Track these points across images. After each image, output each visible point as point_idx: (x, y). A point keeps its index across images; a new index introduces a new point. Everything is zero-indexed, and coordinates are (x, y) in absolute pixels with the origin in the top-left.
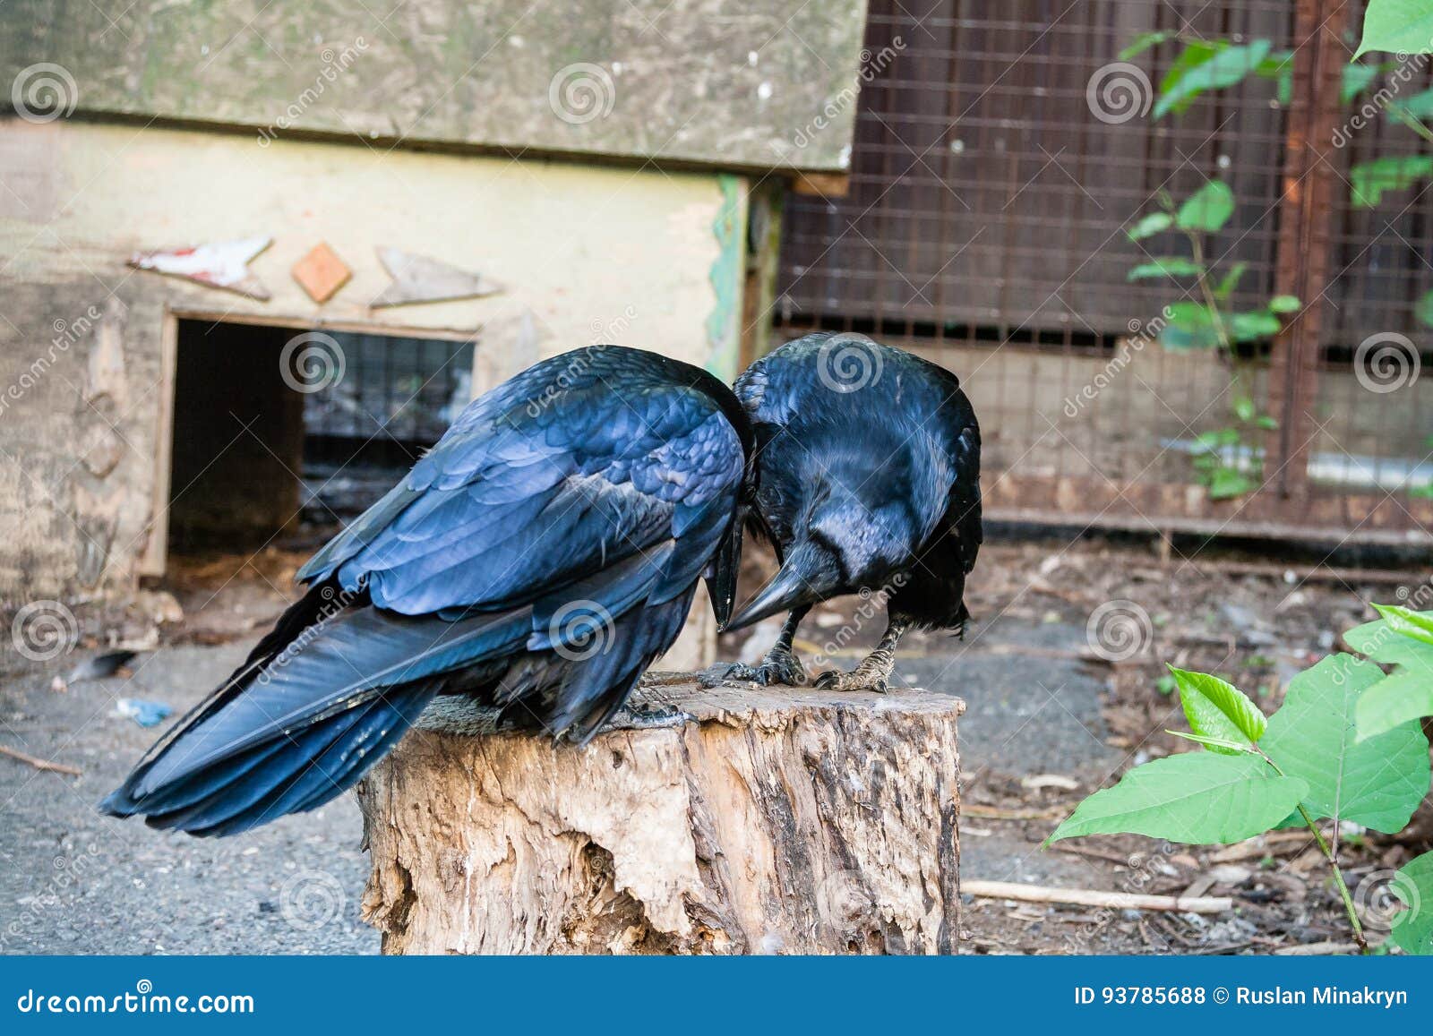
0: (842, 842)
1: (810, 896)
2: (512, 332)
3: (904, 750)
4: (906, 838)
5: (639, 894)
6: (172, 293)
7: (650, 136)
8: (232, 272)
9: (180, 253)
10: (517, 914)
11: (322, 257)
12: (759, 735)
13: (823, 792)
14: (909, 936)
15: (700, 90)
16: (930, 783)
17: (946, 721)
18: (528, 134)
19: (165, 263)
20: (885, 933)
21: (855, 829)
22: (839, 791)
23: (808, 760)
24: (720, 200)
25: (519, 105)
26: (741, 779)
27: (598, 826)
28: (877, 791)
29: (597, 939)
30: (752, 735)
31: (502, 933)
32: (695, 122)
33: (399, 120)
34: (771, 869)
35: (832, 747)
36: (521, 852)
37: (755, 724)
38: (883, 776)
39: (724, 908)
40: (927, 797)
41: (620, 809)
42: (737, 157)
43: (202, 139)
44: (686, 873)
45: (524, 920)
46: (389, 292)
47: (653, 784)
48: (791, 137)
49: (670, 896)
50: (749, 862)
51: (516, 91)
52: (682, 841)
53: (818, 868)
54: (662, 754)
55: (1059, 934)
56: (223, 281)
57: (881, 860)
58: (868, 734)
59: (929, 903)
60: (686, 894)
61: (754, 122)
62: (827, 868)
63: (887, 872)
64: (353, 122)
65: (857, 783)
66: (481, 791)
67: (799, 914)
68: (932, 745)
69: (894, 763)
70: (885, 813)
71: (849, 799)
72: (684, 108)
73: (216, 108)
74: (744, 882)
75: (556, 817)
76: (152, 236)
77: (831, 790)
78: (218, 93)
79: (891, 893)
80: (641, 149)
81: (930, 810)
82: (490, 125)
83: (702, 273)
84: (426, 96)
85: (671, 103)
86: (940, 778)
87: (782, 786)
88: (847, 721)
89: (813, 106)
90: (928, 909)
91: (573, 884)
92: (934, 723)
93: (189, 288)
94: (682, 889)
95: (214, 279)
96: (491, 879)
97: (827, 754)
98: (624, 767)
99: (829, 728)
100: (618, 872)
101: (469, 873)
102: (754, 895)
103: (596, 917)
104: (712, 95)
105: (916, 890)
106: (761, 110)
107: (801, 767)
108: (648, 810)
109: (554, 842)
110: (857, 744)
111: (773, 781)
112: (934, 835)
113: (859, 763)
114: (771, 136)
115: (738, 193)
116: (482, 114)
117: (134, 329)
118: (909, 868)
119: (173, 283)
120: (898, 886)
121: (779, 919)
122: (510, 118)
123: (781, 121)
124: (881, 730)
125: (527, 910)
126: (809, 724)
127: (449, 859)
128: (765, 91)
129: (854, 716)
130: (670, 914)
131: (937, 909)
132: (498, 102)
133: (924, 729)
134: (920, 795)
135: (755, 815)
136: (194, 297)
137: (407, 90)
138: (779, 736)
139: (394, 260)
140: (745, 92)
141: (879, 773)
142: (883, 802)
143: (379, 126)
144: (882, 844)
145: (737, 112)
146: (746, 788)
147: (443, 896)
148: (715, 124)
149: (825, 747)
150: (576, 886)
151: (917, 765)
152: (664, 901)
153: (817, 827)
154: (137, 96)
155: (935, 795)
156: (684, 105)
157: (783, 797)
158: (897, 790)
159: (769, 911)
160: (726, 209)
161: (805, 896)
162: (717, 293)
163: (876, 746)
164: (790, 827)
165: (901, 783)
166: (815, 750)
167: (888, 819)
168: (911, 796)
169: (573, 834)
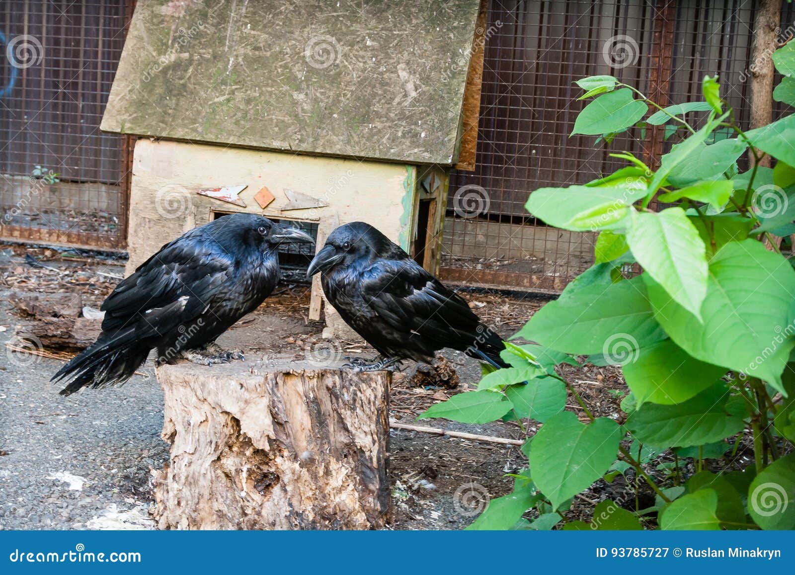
0: (342, 419)
1: (327, 437)
2: (331, 221)
3: (364, 386)
4: (365, 418)
5: (250, 435)
6: (212, 204)
7: (380, 151)
8: (234, 198)
9: (215, 190)
10: (209, 440)
11: (264, 192)
12: (307, 379)
13: (334, 400)
14: (367, 454)
15: (400, 134)
16: (372, 399)
17: (379, 377)
18: (337, 149)
19: (210, 194)
20: (358, 452)
21: (346, 414)
22: (340, 400)
23: (328, 389)
24: (406, 174)
25: (335, 138)
26: (300, 395)
27: (235, 411)
28: (355, 400)
29: (242, 450)
30: (304, 379)
31: (203, 446)
32: (397, 146)
33: (292, 144)
34: (310, 428)
35: (338, 384)
36: (210, 418)
37: (305, 375)
38: (356, 395)
39: (288, 441)
40: (372, 404)
41: (242, 405)
42: (411, 159)
43: (224, 150)
44: (267, 428)
45: (211, 442)
46: (287, 205)
47: (254, 396)
48: (431, 152)
49: (261, 436)
50: (302, 424)
51: (334, 134)
52: (266, 417)
53: (331, 429)
54: (257, 385)
55: (475, 453)
56: (230, 200)
57: (356, 426)
58: (351, 380)
59: (374, 442)
60: (268, 436)
61: (418, 146)
62: (336, 429)
63: (359, 430)
64: (276, 144)
65: (347, 397)
66: (196, 395)
67: (322, 444)
68: (373, 385)
69: (360, 390)
70: (358, 409)
71: (344, 402)
72: (393, 141)
73: (228, 139)
74: (300, 432)
75: (220, 406)
76: (206, 184)
77: (337, 399)
78: (230, 133)
79: (360, 438)
80: (377, 156)
81: (372, 408)
82: (324, 146)
83: (399, 201)
84: (302, 135)
85: (389, 139)
86: (376, 397)
87: (315, 398)
88: (344, 374)
89: (440, 141)
90: (374, 444)
91: (229, 430)
92: (374, 377)
93: (218, 202)
94: (266, 433)
95: (227, 200)
96: (201, 427)
97: (336, 387)
98: (243, 389)
99: (337, 377)
100: (242, 427)
101: (192, 424)
102: (303, 436)
103: (241, 442)
104: (404, 136)
105: (369, 437)
106: (421, 141)
107: (325, 391)
108: (252, 405)
109: (220, 415)
110: (347, 383)
111: (312, 396)
112: (374, 418)
113: (348, 390)
114: (424, 152)
115: (412, 172)
116: (321, 142)
117: (199, 217)
118: (366, 429)
119: (213, 200)
120: (363, 435)
121: (312, 446)
122: (331, 143)
123: (428, 146)
124: (355, 379)
125: (212, 437)
126: (329, 375)
127: (186, 419)
128: (423, 135)
129: (346, 373)
130: (261, 443)
131: (377, 444)
132: (327, 138)
133: (371, 379)
134: (369, 403)
135: (304, 407)
136: (220, 206)
137: (295, 133)
138: (315, 380)
139: (290, 194)
140: (416, 135)
141: (356, 394)
142: (357, 405)
143: (285, 146)
144: (357, 420)
145: (412, 142)
146: (301, 398)
147: (184, 432)
148: (404, 146)
149: (335, 384)
150: (230, 431)
151: (369, 392)
152: (259, 438)
153: (331, 412)
154: (201, 134)
155: (374, 403)
156: (394, 139)
157: (316, 401)
158: (361, 400)
159: (309, 442)
160: (408, 177)
161: (325, 437)
162: (405, 208)
163: (354, 384)
164: (319, 412)
165: (363, 398)
166: (330, 385)
167: (358, 410)
168: (367, 403)
169: (228, 413)
